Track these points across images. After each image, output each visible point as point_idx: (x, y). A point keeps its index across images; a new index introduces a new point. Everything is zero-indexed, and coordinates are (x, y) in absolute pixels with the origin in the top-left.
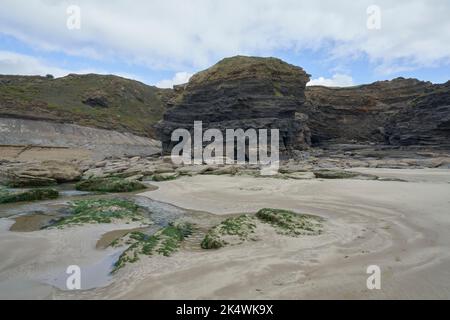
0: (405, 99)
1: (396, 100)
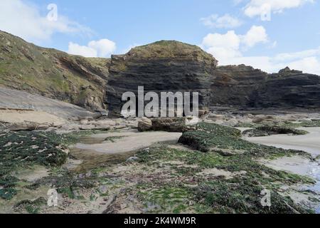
0: (248, 79)
1: (242, 79)
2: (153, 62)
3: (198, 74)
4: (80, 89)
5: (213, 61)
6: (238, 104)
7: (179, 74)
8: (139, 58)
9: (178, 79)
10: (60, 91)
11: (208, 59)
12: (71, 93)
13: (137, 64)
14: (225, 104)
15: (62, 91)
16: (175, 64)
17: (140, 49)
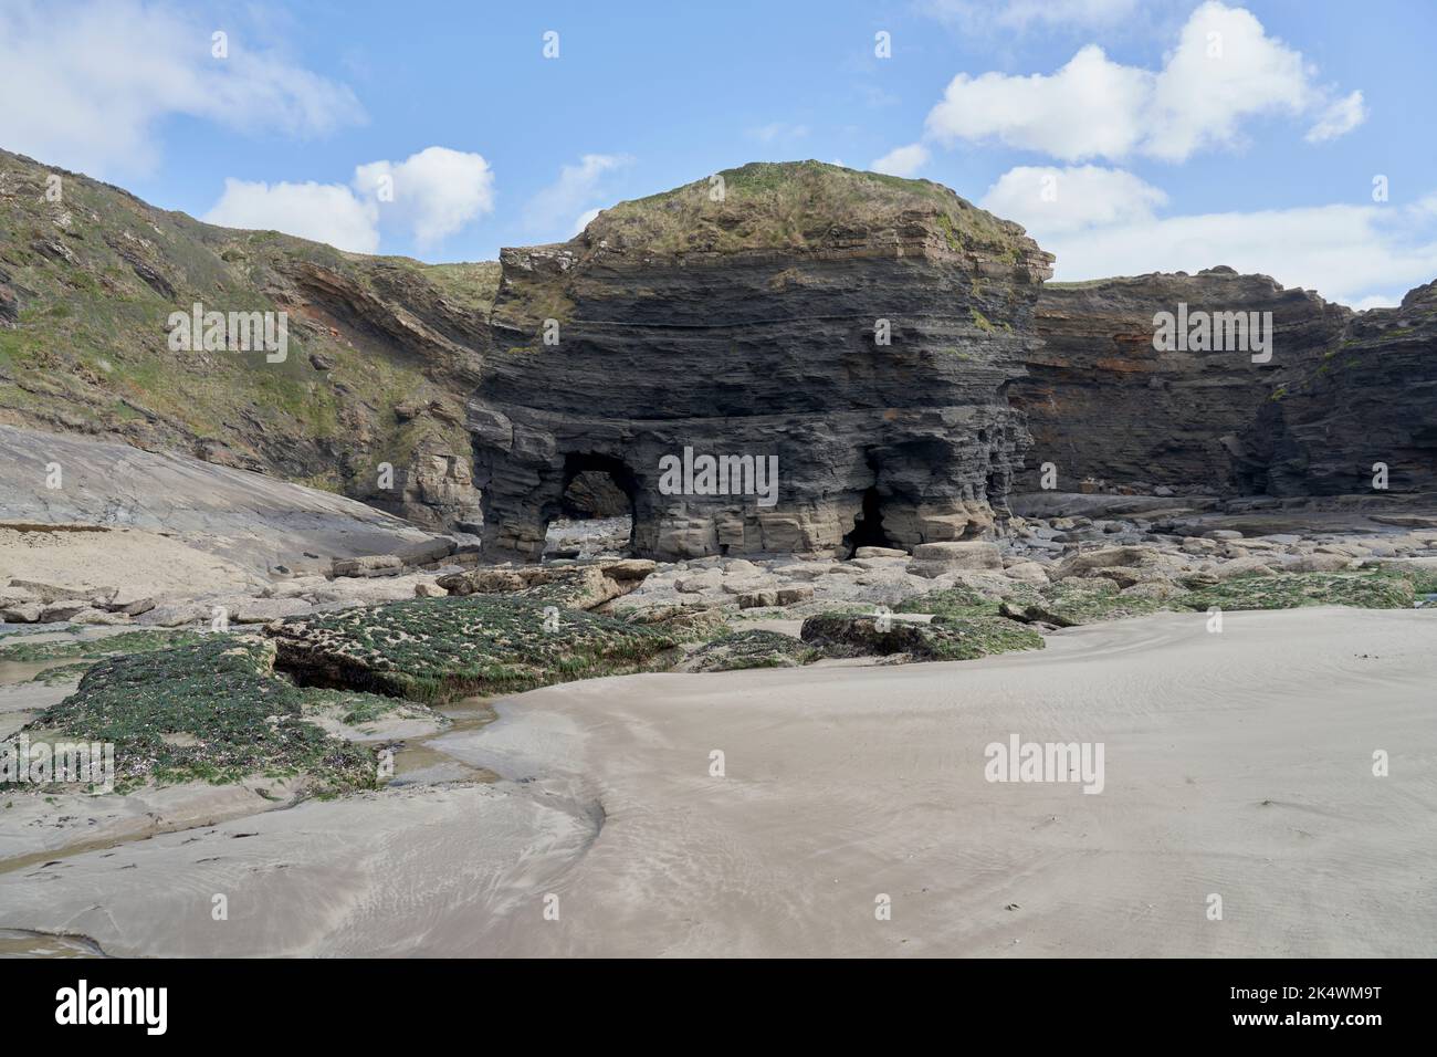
2: (699, 273)
3: (926, 328)
4: (386, 422)
5: (1025, 259)
6: (1197, 479)
7: (827, 330)
8: (630, 261)
9: (824, 355)
10: (293, 431)
11: (995, 248)
12: (343, 443)
13: (618, 291)
14: (1133, 477)
15: (303, 434)
16: (807, 280)
17: (640, 211)
